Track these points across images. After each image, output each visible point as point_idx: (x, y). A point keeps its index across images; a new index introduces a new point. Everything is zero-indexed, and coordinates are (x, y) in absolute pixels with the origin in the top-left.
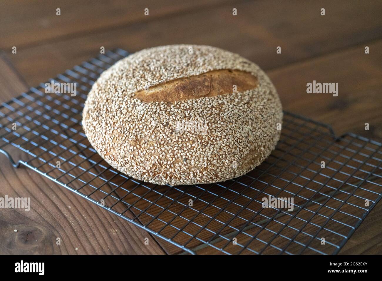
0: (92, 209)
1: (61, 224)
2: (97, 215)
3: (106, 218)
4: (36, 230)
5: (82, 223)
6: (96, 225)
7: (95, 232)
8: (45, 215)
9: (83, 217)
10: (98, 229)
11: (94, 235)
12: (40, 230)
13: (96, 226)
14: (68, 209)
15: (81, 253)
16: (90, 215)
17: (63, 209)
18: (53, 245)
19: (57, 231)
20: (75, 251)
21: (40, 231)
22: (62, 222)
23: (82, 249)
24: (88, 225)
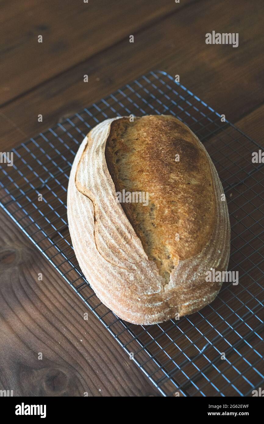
0: (102, 340)
1: (79, 363)
2: (108, 347)
3: (117, 350)
4: (59, 373)
5: (98, 360)
6: (109, 359)
7: (112, 368)
8: (62, 354)
9: (96, 352)
10: (113, 364)
11: (111, 371)
12: (62, 372)
13: (110, 361)
14: (81, 343)
15: (105, 394)
16: (102, 348)
17: (76, 344)
18: (78, 389)
19: (77, 371)
20: (99, 392)
21: (63, 374)
22: (80, 360)
23: (105, 390)
24: (103, 360)
